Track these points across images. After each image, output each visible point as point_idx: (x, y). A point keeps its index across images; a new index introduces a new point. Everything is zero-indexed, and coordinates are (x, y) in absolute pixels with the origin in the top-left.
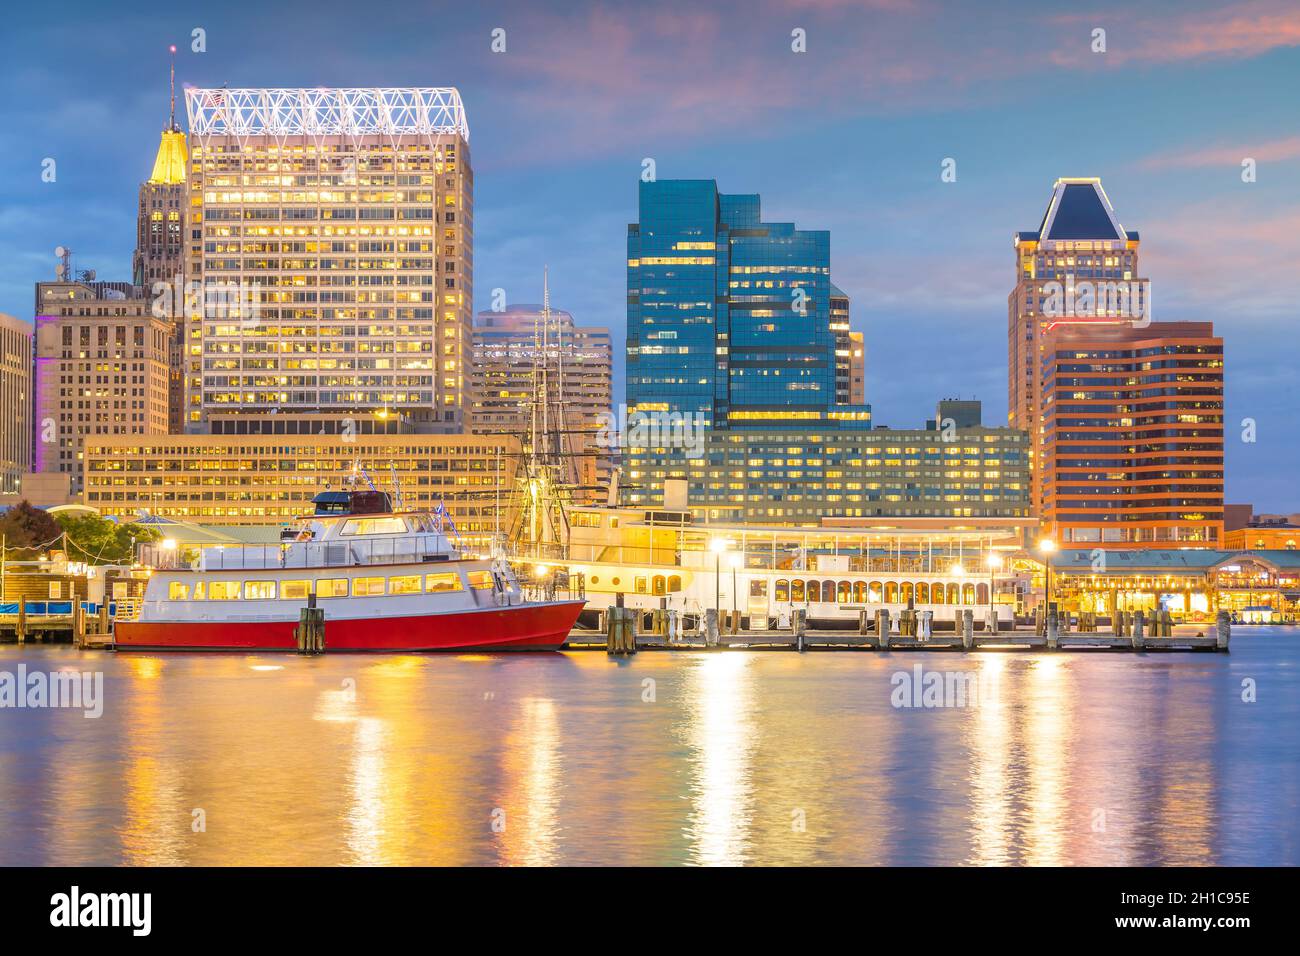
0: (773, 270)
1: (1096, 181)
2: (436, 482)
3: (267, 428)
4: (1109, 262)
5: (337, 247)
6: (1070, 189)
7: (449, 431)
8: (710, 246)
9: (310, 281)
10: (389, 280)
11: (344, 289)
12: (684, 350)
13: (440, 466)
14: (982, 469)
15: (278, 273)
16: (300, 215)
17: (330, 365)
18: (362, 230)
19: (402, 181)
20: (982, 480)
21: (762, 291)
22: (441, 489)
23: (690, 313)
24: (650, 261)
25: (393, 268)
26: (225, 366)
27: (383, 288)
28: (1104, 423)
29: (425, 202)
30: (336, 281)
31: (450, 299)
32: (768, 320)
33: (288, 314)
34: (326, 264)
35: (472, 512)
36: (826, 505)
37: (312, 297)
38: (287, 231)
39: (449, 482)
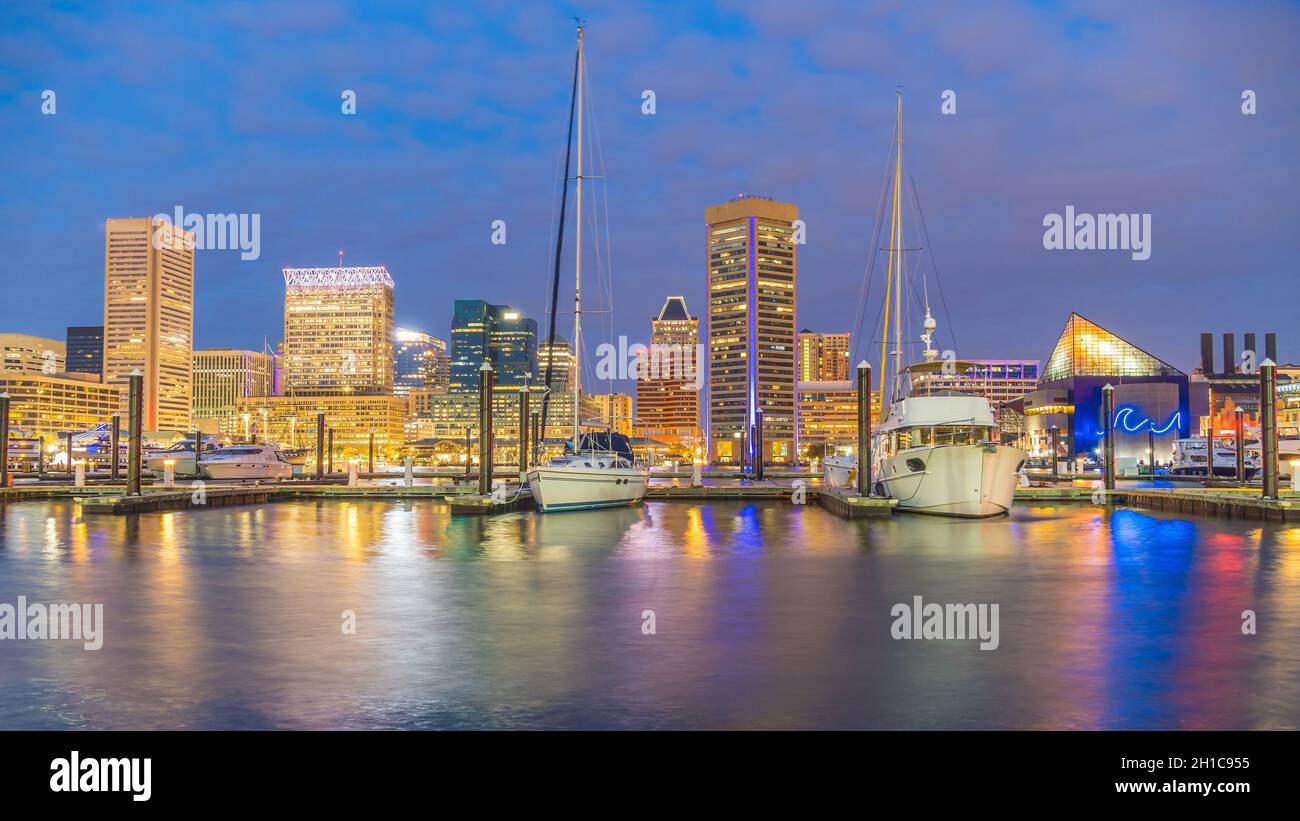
0: (512, 333)
1: (681, 298)
2: (363, 414)
3: (310, 394)
4: (683, 329)
5: (337, 327)
6: (671, 301)
7: (379, 395)
8: (481, 325)
9: (328, 339)
10: (355, 339)
11: (339, 342)
12: (471, 364)
13: (363, 408)
14: (564, 408)
15: (316, 337)
16: (324, 315)
17: (333, 370)
18: (348, 320)
19: (361, 302)
20: (564, 412)
21: (507, 341)
22: (365, 416)
23: (475, 350)
24: (460, 330)
25: (358, 334)
26: (297, 371)
27: (353, 342)
28: (656, 390)
29: (370, 309)
30: (337, 339)
31: (380, 345)
32: (508, 352)
33: (319, 352)
34: (333, 333)
35: (376, 425)
36: (506, 422)
37: (328, 345)
38: (320, 321)
39: (367, 414)
